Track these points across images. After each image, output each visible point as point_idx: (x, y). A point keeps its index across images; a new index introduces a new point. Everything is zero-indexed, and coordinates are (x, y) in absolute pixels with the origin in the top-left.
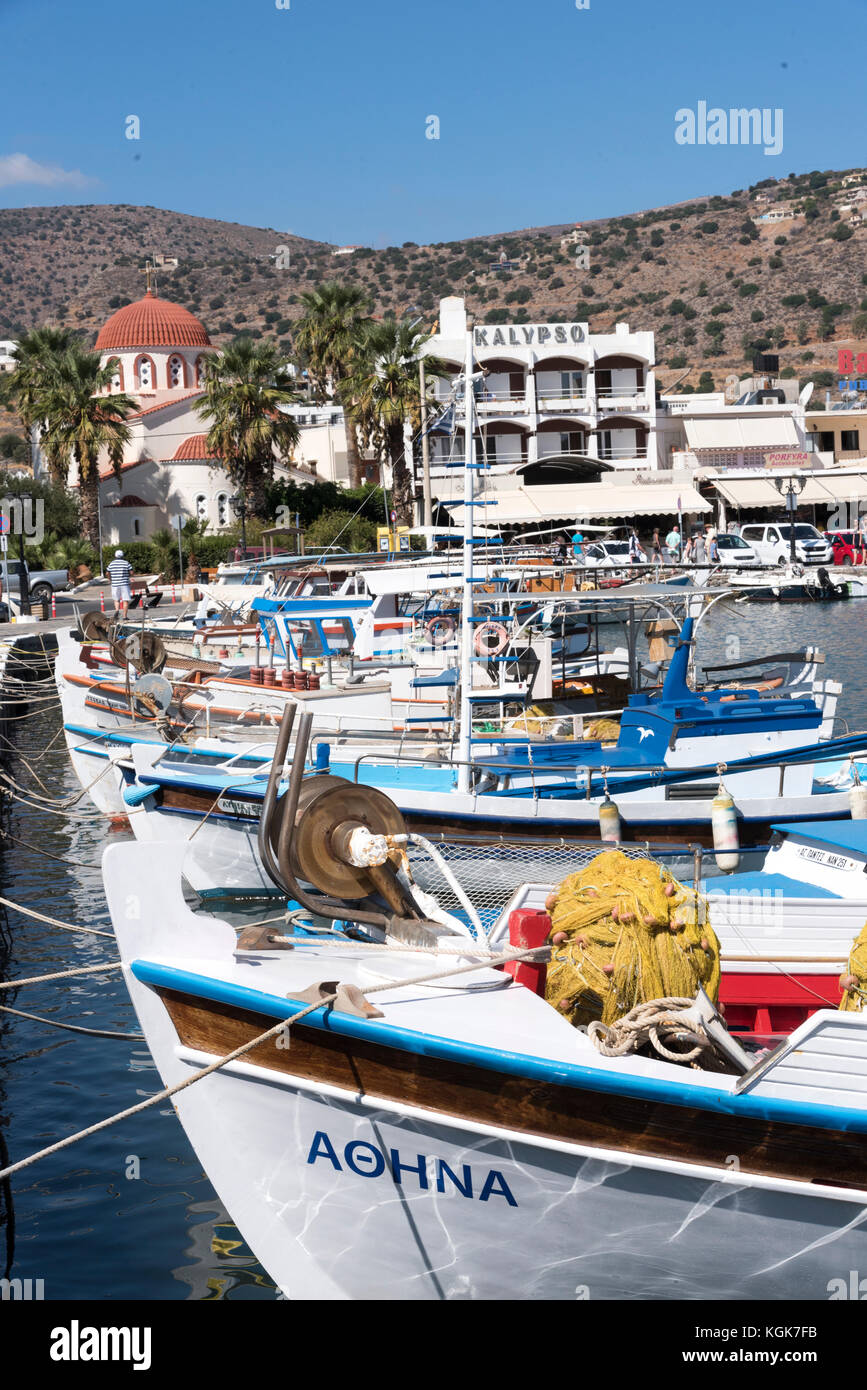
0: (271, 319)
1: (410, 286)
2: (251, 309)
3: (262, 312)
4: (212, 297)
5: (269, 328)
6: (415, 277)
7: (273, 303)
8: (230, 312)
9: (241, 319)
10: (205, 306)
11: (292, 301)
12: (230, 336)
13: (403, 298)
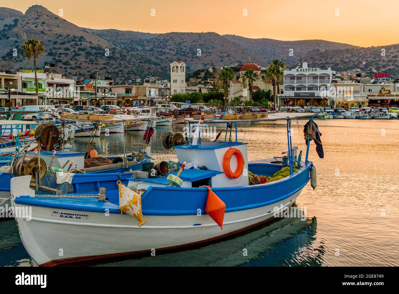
0: (342, 61)
1: (371, 55)
2: (338, 59)
3: (340, 60)
4: (331, 57)
5: (341, 63)
6: (373, 53)
7: (342, 58)
8: (334, 60)
9: (335, 61)
10: (329, 58)
11: (347, 58)
12: (333, 64)
13: (370, 57)
